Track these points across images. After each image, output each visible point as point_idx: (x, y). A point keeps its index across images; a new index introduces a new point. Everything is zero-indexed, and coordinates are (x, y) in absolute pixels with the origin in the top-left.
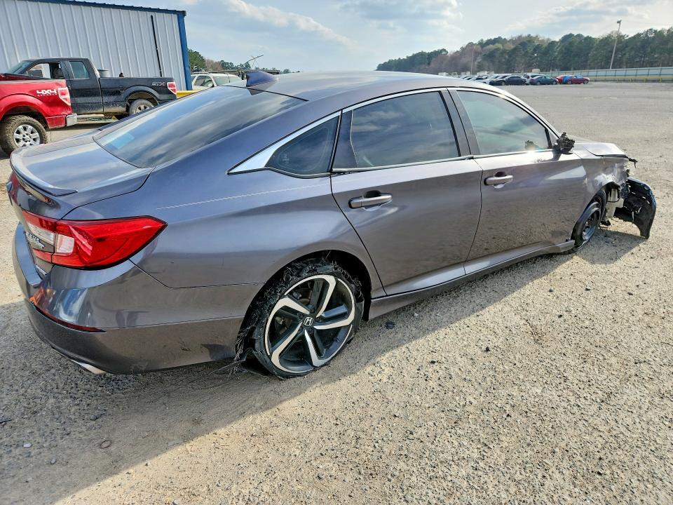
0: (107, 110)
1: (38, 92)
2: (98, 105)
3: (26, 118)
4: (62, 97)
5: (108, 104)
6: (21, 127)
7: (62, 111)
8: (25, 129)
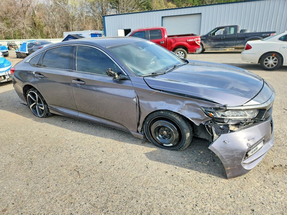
0: (237, 46)
1: (188, 40)
2: (233, 45)
3: (181, 49)
4: (196, 42)
5: (238, 44)
6: (179, 52)
7: (195, 47)
8: (180, 53)
